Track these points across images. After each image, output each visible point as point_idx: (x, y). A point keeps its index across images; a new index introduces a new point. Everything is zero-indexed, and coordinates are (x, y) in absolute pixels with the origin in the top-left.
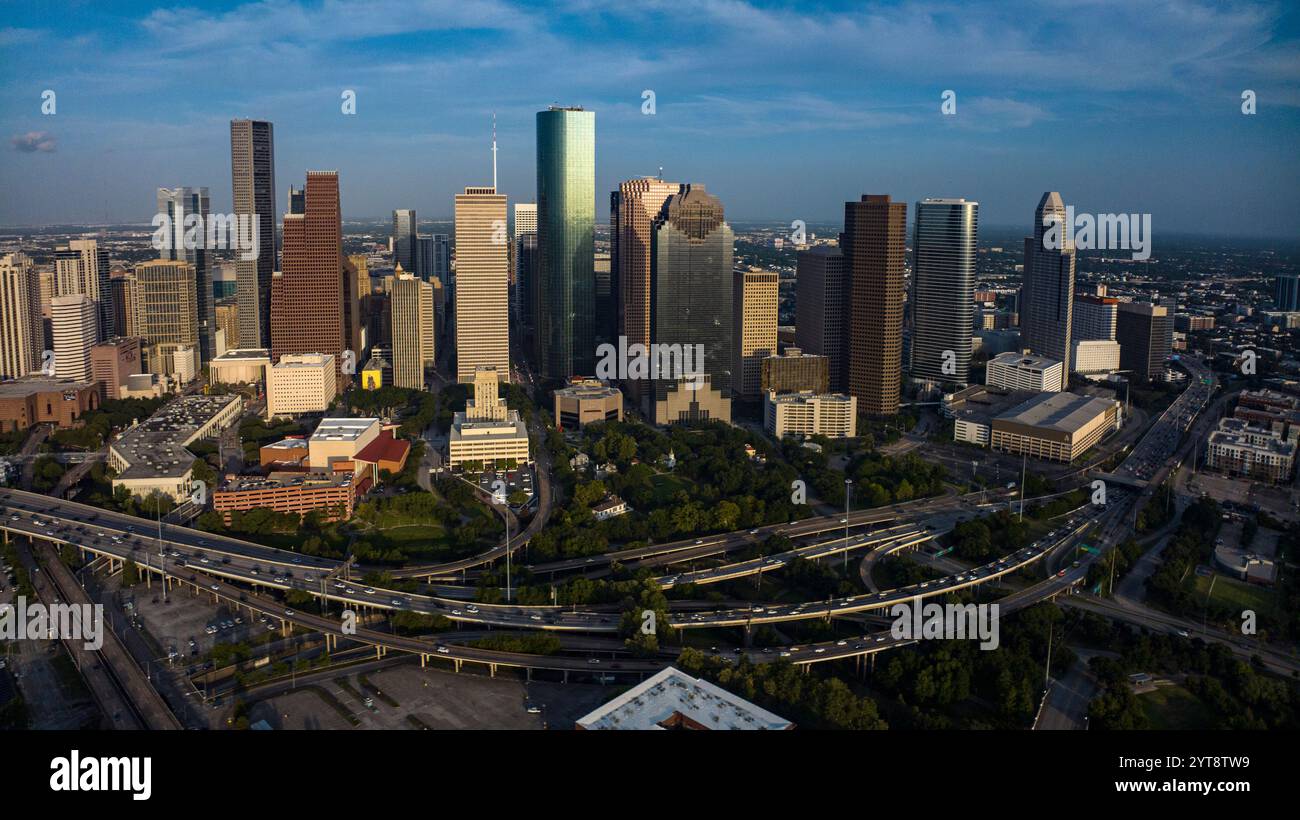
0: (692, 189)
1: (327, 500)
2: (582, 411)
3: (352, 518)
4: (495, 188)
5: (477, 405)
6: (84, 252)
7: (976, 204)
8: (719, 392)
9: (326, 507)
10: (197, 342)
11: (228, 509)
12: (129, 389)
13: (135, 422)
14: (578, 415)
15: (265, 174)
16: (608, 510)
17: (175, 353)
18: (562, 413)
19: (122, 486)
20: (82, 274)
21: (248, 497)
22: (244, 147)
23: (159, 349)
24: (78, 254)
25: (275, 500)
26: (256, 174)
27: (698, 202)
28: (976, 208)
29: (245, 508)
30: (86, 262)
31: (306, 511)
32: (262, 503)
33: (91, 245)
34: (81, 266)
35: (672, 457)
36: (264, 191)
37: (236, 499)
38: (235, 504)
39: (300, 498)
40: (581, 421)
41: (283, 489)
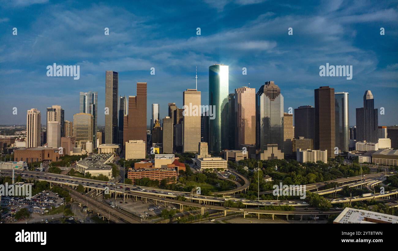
0: (271, 83)
1: (169, 175)
2: (236, 157)
3: (177, 183)
4: (197, 89)
5: (201, 155)
6: (57, 110)
7: (348, 93)
8: (280, 150)
9: (169, 178)
10: (93, 141)
11: (133, 178)
12: (73, 152)
13: (81, 159)
14: (235, 158)
15: (116, 88)
16: (267, 180)
17: (86, 143)
18: (229, 158)
19: (88, 172)
20: (56, 116)
21: (140, 174)
22: (110, 79)
23: (80, 142)
24: (55, 110)
25: (150, 175)
26: (113, 88)
27: (272, 87)
28: (348, 94)
29: (139, 178)
30: (57, 113)
31: (161, 180)
32: (145, 176)
33: (59, 107)
34: (56, 114)
35: (276, 167)
36: (115, 94)
37: (136, 174)
38: (136, 176)
39: (159, 174)
40: (236, 160)
41: (153, 171)
